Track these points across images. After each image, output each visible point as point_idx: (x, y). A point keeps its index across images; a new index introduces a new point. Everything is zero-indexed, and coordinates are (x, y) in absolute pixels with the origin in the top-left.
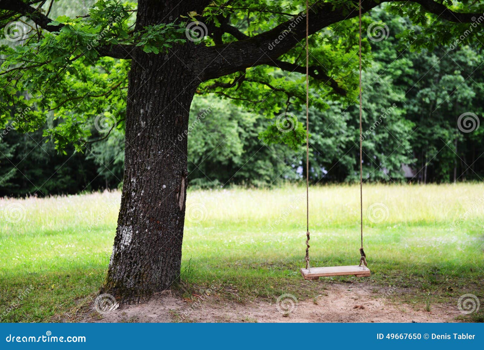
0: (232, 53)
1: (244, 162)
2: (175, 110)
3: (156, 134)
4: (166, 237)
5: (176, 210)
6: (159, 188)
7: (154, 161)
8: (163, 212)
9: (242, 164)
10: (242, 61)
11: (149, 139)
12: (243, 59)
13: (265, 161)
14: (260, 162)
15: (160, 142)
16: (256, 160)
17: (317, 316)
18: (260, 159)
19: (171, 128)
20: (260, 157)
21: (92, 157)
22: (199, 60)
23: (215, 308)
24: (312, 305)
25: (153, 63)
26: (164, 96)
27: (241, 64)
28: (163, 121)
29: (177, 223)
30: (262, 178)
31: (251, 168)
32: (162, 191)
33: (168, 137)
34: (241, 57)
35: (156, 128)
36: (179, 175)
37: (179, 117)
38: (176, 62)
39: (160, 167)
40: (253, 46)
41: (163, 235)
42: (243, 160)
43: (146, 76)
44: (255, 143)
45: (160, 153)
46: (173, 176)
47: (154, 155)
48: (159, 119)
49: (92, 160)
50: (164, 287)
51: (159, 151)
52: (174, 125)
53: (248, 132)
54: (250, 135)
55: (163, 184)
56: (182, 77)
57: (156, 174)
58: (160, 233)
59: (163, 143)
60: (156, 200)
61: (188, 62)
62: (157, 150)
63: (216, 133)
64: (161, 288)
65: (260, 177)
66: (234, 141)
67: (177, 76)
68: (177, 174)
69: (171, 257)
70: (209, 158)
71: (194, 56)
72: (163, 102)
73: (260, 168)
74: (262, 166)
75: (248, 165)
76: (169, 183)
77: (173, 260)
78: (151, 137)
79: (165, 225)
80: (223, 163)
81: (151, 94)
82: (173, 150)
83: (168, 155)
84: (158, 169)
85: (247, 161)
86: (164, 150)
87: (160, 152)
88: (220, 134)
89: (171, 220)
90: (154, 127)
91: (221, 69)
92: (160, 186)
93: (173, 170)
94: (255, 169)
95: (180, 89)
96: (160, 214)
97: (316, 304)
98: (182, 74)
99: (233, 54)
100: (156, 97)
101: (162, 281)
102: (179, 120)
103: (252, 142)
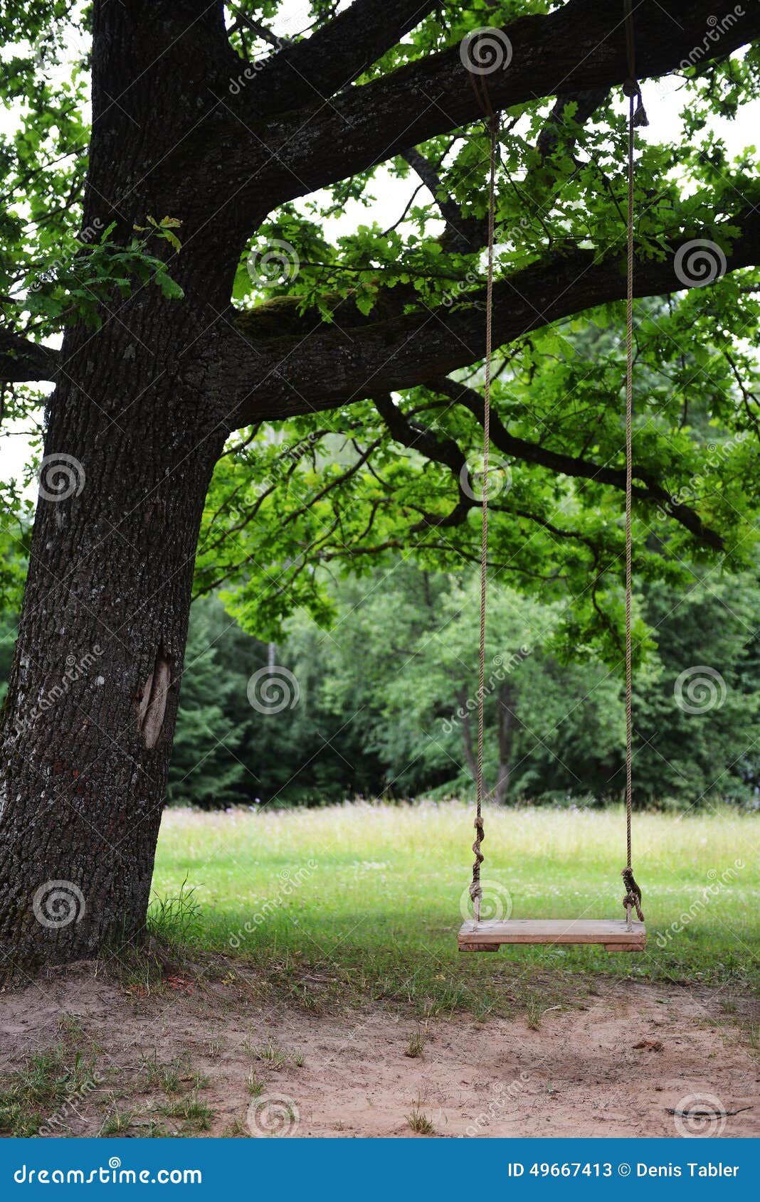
0: (317, 355)
1: (644, 762)
2: (145, 485)
3: (88, 544)
4: (98, 816)
5: (131, 746)
6: (84, 682)
7: (78, 613)
8: (90, 747)
9: (641, 765)
10: (344, 377)
11: (71, 556)
12: (346, 372)
13: (685, 761)
14: (676, 765)
15: (96, 564)
16: (669, 759)
17: (517, 1061)
18: (675, 758)
19: (133, 531)
20: (676, 754)
21: (375, 749)
22: (223, 367)
23: (207, 1018)
24: (523, 1030)
25: (95, 367)
26: (117, 451)
27: (343, 384)
28: (109, 512)
29: (133, 781)
30: (681, 795)
31: (657, 774)
32: (94, 692)
33: (120, 553)
34: (341, 367)
35: (91, 529)
36: (150, 652)
37: (156, 505)
38: (155, 365)
39: (93, 630)
40: (374, 340)
41: (88, 810)
42: (642, 758)
43: (77, 400)
44: (667, 725)
45: (97, 594)
46: (128, 655)
47: (80, 596)
48: (100, 506)
49: (376, 754)
50: (83, 952)
51: (93, 587)
52: (140, 523)
53: (653, 704)
54: (656, 711)
55: (98, 674)
56: (170, 404)
57: (80, 646)
58: (80, 805)
59: (106, 568)
60: (73, 715)
61: (191, 368)
62: (88, 585)
63: (578, 700)
64: (72, 954)
65: (675, 791)
66: (614, 717)
67: (155, 401)
68: (142, 651)
69: (109, 870)
70: (577, 752)
71: (206, 354)
72: (114, 464)
73: (676, 774)
74: (680, 770)
75: (652, 769)
76: (114, 672)
77: (116, 879)
78: (77, 551)
79: (95, 784)
80: (603, 763)
81: (84, 444)
82: (135, 587)
83: (119, 600)
84: (86, 635)
85: (650, 760)
86: (106, 584)
87: (95, 591)
88: (587, 703)
89: (115, 771)
90: (86, 526)
91: (284, 393)
92: (88, 678)
93: (131, 640)
94: (666, 777)
95: (162, 434)
96: (83, 751)
97: (534, 1029)
98: (170, 397)
99: (318, 358)
100: (96, 451)
101: (75, 935)
102: (154, 512)
103: (661, 724)
